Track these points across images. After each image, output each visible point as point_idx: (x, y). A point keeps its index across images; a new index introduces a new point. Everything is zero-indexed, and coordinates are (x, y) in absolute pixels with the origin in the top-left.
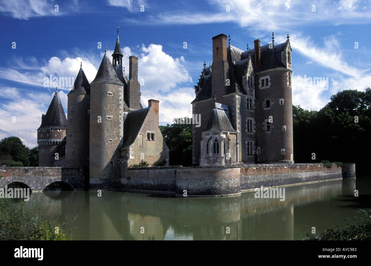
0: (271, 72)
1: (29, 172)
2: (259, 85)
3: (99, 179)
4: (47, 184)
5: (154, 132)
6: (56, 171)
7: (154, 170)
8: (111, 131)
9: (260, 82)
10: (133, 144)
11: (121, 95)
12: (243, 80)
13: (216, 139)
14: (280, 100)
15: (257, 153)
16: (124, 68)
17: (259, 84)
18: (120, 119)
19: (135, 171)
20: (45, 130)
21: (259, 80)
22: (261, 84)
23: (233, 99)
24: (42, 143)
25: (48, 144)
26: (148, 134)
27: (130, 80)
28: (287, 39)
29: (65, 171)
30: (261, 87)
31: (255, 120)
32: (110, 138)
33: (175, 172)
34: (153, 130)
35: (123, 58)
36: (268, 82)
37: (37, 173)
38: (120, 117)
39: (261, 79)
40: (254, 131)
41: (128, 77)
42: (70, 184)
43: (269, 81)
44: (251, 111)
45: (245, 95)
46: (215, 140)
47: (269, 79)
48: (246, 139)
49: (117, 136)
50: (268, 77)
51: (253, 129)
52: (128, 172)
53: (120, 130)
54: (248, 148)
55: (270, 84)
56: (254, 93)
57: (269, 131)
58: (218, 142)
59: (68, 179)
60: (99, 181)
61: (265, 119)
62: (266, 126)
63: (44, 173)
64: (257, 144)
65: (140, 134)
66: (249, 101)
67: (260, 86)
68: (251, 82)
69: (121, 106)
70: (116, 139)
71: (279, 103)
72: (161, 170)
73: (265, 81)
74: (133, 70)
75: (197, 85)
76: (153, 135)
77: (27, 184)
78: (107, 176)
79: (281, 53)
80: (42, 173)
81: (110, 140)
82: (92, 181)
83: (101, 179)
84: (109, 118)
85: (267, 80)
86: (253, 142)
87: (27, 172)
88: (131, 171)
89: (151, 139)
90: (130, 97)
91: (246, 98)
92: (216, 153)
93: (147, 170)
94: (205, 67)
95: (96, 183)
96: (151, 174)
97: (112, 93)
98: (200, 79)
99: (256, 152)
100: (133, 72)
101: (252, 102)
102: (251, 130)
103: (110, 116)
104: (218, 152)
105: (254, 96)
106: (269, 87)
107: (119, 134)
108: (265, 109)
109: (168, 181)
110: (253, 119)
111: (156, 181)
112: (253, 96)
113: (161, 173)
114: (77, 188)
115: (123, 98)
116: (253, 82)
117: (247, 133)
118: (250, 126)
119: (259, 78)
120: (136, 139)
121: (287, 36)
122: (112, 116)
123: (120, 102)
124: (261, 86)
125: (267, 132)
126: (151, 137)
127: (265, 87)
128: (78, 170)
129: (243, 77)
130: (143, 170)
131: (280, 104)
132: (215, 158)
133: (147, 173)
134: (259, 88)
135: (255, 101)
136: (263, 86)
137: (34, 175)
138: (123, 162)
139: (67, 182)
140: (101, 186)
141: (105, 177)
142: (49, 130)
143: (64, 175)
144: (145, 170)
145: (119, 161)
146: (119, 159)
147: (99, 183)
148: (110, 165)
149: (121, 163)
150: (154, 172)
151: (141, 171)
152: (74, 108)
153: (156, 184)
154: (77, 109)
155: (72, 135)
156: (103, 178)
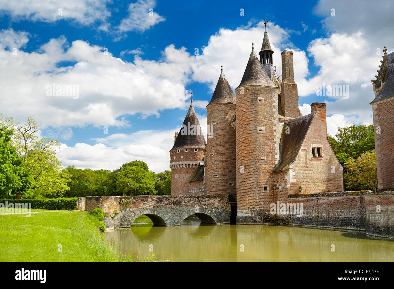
1: (164, 202)
3: (250, 210)
4: (184, 217)
5: (321, 145)
6: (195, 200)
7: (327, 197)
8: (264, 147)
10: (294, 163)
11: (274, 101)
16: (275, 67)
18: (275, 131)
19: (299, 199)
20: (178, 151)
24: (176, 167)
25: (183, 167)
26: (313, 149)
27: (283, 82)
29: (206, 199)
32: (263, 157)
33: (362, 200)
34: (320, 144)
35: (273, 55)
38: (274, 128)
41: (281, 78)
42: (212, 216)
49: (271, 153)
52: (288, 200)
53: (275, 144)
59: (210, 211)
60: (250, 213)
63: (182, 203)
65: (302, 149)
69: (275, 114)
70: (270, 157)
72: (337, 197)
74: (287, 68)
76: (319, 149)
77: (161, 217)
78: (260, 207)
80: (180, 202)
81: (263, 158)
82: (240, 213)
83: (252, 210)
84: (260, 130)
87: (161, 202)
88: (293, 199)
89: (317, 156)
90: (286, 102)
93: (316, 198)
95: (246, 215)
96: (322, 203)
97: (263, 99)
100: (287, 70)
103: (262, 128)
107: (274, 151)
109: (351, 214)
111: (331, 214)
113: (338, 202)
114: (221, 222)
115: (277, 105)
120: (297, 156)
122: (264, 128)
123: (274, 110)
126: (317, 152)
128: (223, 198)
130: (311, 198)
133: (316, 202)
137: (170, 205)
138: (280, 187)
139: (209, 214)
140: (253, 219)
141: (257, 208)
142: (184, 151)
143: (205, 205)
144: (313, 198)
145: (276, 185)
146: (275, 184)
147: (250, 215)
148: (264, 191)
149: (278, 188)
150: (327, 201)
151: (307, 199)
152: (215, 122)
153: (332, 217)
154: (218, 122)
155: (213, 155)
156: (255, 209)
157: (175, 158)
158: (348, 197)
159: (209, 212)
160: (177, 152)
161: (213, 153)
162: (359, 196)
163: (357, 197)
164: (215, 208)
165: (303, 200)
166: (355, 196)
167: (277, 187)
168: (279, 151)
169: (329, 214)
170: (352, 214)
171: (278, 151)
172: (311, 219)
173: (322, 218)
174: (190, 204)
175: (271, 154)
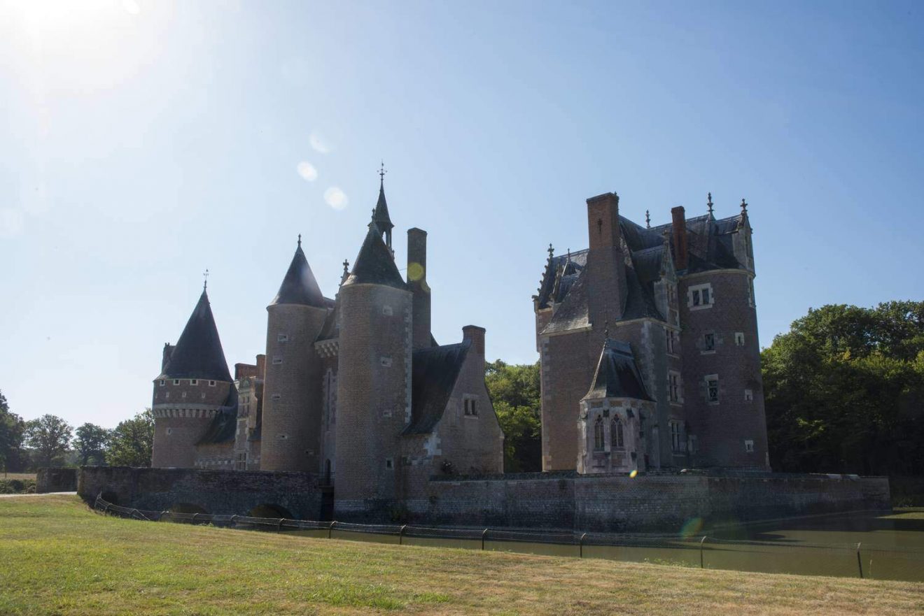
0: (714, 275)
2: (689, 301)
3: (362, 501)
6: (265, 479)
7: (505, 481)
8: (389, 393)
9: (690, 294)
10: (439, 424)
11: (409, 314)
12: (655, 291)
13: (616, 415)
14: (737, 335)
15: (690, 448)
17: (688, 299)
18: (407, 366)
19: (452, 482)
20: (177, 382)
21: (688, 291)
22: (691, 299)
23: (640, 331)
24: (168, 414)
25: (184, 415)
26: (466, 402)
28: (742, 209)
30: (692, 307)
31: (684, 375)
32: (387, 409)
34: (475, 395)
36: (708, 295)
37: (226, 483)
38: (405, 362)
39: (691, 289)
40: (681, 400)
42: (292, 511)
43: (710, 296)
44: (674, 356)
45: (663, 323)
46: (615, 419)
47: (711, 291)
48: (669, 418)
49: (400, 403)
50: (708, 286)
51: (679, 396)
52: (431, 483)
53: (406, 390)
54: (673, 435)
55: (712, 300)
56: (677, 318)
57: (716, 399)
58: (620, 422)
59: (288, 499)
60: (363, 505)
61: (706, 375)
62: (708, 389)
63: (241, 485)
64: (688, 429)
65: (451, 401)
66: (670, 334)
67: (690, 303)
68: (672, 294)
70: (398, 410)
71: (734, 341)
73: (701, 293)
75: (537, 294)
76: (473, 403)
78: (380, 495)
79: (731, 237)
82: (343, 505)
83: (366, 501)
84: (384, 363)
85: (705, 291)
86: (682, 425)
87: (207, 481)
88: (440, 482)
89: (471, 412)
91: (665, 328)
92: (618, 447)
93: (484, 481)
94: (551, 255)
95: (356, 509)
98: (542, 280)
99: (687, 445)
101: (675, 337)
102: (676, 397)
103: (385, 359)
104: (621, 444)
105: (678, 324)
106: (711, 306)
107: (404, 399)
108: (703, 353)
109: (543, 506)
110: (678, 374)
111: (510, 506)
112: (676, 324)
113: (524, 488)
116: (674, 295)
117: (671, 404)
118: (673, 389)
119: (687, 288)
121: (742, 202)
122: (389, 360)
123: (407, 329)
124: (692, 304)
125: (711, 404)
126: (470, 407)
127: (701, 307)
128: (309, 478)
129: (655, 284)
130: (475, 482)
131: (736, 344)
132: (616, 458)
134: (688, 308)
135: (681, 335)
136: (696, 304)
137: (221, 489)
138: (415, 463)
139: (286, 507)
140: (367, 516)
141: (375, 497)
142: (189, 383)
143: (280, 489)
144: (480, 482)
145: (405, 459)
146: (403, 456)
147: (362, 509)
148: (386, 468)
149: (410, 464)
150: (503, 486)
151: (467, 484)
152: (285, 337)
153: (511, 512)
154: (293, 338)
155: (278, 397)
156: (371, 499)
157: (167, 396)
158: (540, 480)
159: (287, 503)
160: (174, 384)
161: (279, 395)
162: (558, 480)
163: (555, 480)
164: (296, 495)
165: (459, 484)
166: (552, 480)
167: (407, 462)
168: (411, 400)
169: (507, 506)
170: (546, 507)
171: (409, 399)
172: (473, 515)
173: (493, 514)
174: (255, 488)
175: (399, 405)
